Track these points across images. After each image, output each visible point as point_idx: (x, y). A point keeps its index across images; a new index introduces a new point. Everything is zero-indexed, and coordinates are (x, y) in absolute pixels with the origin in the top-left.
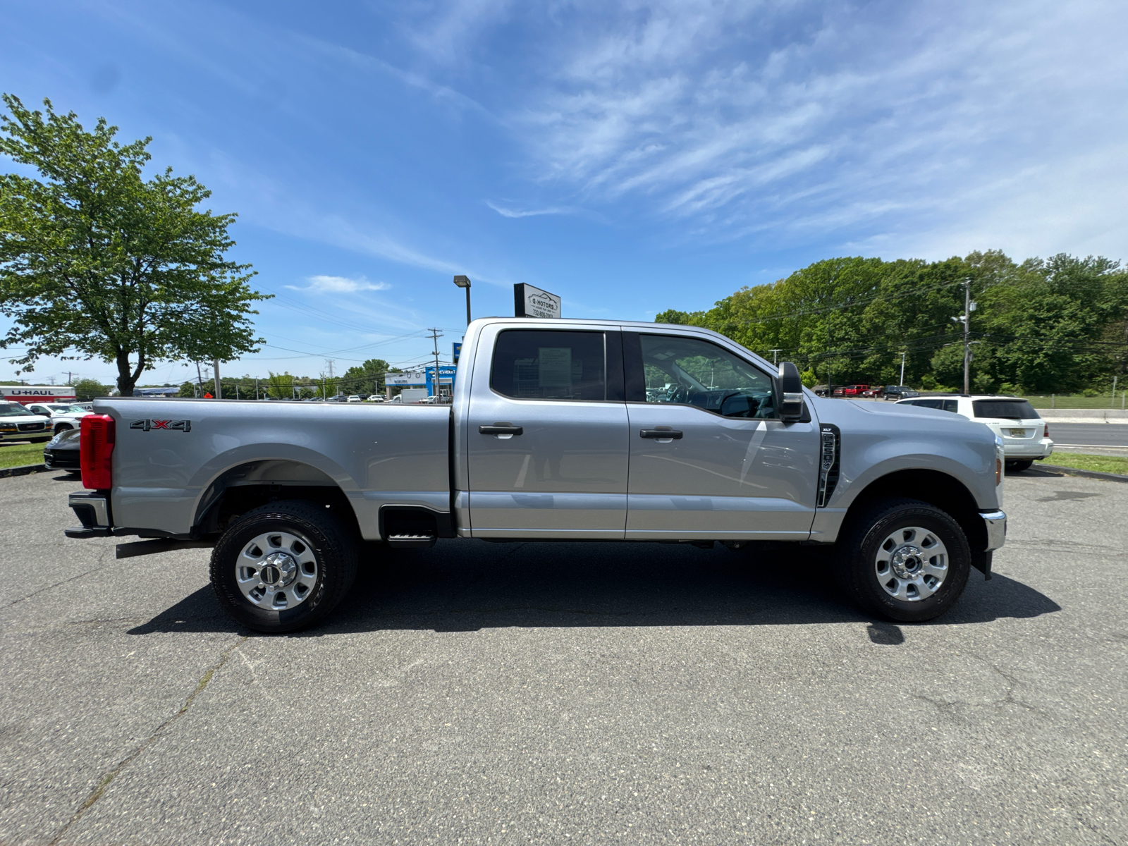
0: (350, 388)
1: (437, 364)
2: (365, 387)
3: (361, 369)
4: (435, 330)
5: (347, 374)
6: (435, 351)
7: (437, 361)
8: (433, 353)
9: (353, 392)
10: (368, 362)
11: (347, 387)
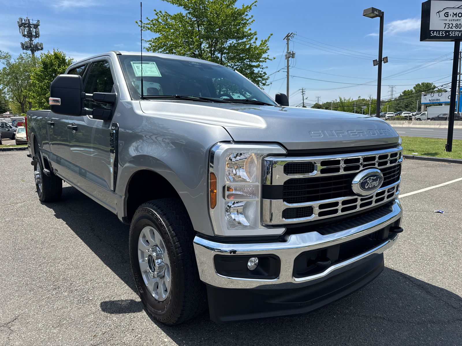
0: (401, 107)
1: (459, 82)
2: (413, 106)
3: (412, 91)
9: (403, 109)
10: (418, 85)
11: (399, 106)
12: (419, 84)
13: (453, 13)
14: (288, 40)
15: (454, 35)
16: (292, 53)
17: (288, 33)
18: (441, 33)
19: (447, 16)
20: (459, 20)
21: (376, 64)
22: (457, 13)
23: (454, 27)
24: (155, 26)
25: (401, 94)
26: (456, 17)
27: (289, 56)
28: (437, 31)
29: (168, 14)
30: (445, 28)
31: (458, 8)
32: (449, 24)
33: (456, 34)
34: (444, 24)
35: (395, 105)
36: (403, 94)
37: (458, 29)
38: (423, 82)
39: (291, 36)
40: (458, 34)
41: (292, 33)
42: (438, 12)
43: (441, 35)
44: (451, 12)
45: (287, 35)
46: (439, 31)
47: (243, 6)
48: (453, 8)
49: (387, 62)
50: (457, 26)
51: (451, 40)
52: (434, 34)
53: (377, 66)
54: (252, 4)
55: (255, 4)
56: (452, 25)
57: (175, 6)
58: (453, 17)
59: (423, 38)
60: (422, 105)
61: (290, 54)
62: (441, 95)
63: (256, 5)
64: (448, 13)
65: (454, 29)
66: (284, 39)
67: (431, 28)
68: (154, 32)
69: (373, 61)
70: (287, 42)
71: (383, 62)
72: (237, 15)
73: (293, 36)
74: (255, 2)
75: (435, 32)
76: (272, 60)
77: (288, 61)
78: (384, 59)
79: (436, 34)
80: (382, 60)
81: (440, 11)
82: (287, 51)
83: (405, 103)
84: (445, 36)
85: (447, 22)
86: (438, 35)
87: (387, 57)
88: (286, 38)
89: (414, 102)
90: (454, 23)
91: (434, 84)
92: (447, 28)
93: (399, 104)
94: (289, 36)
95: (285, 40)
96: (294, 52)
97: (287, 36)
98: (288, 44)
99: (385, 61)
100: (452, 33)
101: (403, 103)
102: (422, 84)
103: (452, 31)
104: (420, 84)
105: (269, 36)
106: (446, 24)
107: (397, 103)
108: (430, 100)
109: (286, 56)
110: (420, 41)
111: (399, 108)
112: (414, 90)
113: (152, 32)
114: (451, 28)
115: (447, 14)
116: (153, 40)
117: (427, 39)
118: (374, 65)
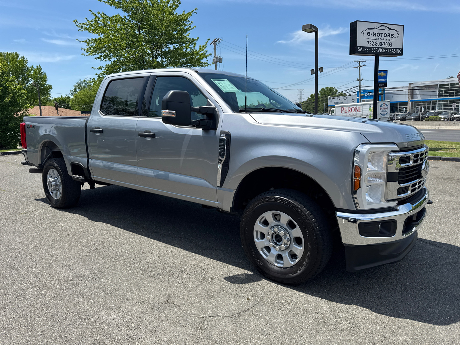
0: (310, 109)
1: (360, 88)
2: (320, 108)
4: (360, 62)
5: (309, 98)
6: (359, 78)
7: (360, 86)
8: (358, 80)
9: (311, 111)
11: (308, 108)
12: (323, 89)
13: (374, 33)
14: (215, 45)
15: (375, 51)
16: (219, 58)
17: (215, 39)
18: (366, 49)
19: (369, 35)
20: (378, 39)
21: (313, 73)
22: (376, 33)
23: (374, 44)
24: (93, 27)
25: (309, 97)
26: (376, 36)
27: (218, 61)
28: (362, 47)
29: (106, 15)
30: (368, 45)
31: (377, 29)
32: (371, 42)
33: (376, 50)
34: (368, 41)
35: (305, 108)
36: (311, 98)
37: (377, 46)
38: (327, 87)
39: (218, 41)
40: (378, 50)
41: (219, 39)
42: (363, 32)
43: (366, 50)
44: (372, 32)
45: (213, 40)
46: (364, 47)
47: (184, 12)
48: (373, 29)
49: (322, 71)
50: (376, 44)
51: (372, 55)
52: (361, 50)
53: (314, 75)
54: (193, 11)
55: (195, 11)
56: (373, 42)
57: (113, 7)
58: (373, 36)
59: (351, 53)
60: (329, 107)
61: (218, 59)
62: (346, 99)
63: (196, 13)
64: (370, 32)
65: (375, 46)
66: (210, 44)
67: (358, 45)
68: (93, 33)
69: (311, 70)
70: (214, 47)
71: (319, 71)
72: (179, 21)
73: (220, 42)
74: (195, 10)
75: (361, 48)
76: (211, 65)
77: (216, 65)
78: (320, 69)
79: (362, 50)
80: (318, 70)
81: (364, 31)
82: (214, 56)
83: (313, 106)
84: (368, 52)
85: (369, 40)
86: (363, 51)
87: (322, 67)
88: (213, 43)
89: (320, 104)
90: (375, 41)
91: (336, 89)
92: (370, 45)
93: (308, 107)
94: (216, 42)
95: (212, 44)
96: (221, 57)
97: (213, 42)
98: (215, 49)
99: (321, 70)
100: (373, 49)
101: (311, 106)
102: (326, 88)
103: (374, 48)
104: (325, 88)
105: (207, 42)
106: (369, 42)
107: (306, 106)
108: (335, 102)
109: (214, 61)
110: (350, 55)
111: (308, 110)
112: (320, 94)
113: (90, 32)
114: (372, 45)
115: (369, 34)
116: (88, 40)
117: (356, 54)
118: (312, 74)
